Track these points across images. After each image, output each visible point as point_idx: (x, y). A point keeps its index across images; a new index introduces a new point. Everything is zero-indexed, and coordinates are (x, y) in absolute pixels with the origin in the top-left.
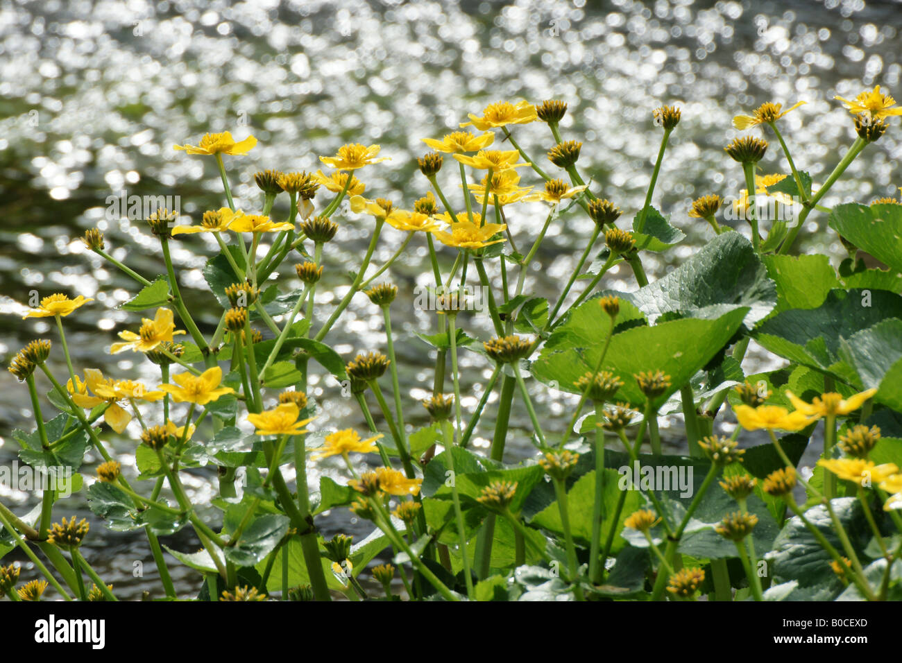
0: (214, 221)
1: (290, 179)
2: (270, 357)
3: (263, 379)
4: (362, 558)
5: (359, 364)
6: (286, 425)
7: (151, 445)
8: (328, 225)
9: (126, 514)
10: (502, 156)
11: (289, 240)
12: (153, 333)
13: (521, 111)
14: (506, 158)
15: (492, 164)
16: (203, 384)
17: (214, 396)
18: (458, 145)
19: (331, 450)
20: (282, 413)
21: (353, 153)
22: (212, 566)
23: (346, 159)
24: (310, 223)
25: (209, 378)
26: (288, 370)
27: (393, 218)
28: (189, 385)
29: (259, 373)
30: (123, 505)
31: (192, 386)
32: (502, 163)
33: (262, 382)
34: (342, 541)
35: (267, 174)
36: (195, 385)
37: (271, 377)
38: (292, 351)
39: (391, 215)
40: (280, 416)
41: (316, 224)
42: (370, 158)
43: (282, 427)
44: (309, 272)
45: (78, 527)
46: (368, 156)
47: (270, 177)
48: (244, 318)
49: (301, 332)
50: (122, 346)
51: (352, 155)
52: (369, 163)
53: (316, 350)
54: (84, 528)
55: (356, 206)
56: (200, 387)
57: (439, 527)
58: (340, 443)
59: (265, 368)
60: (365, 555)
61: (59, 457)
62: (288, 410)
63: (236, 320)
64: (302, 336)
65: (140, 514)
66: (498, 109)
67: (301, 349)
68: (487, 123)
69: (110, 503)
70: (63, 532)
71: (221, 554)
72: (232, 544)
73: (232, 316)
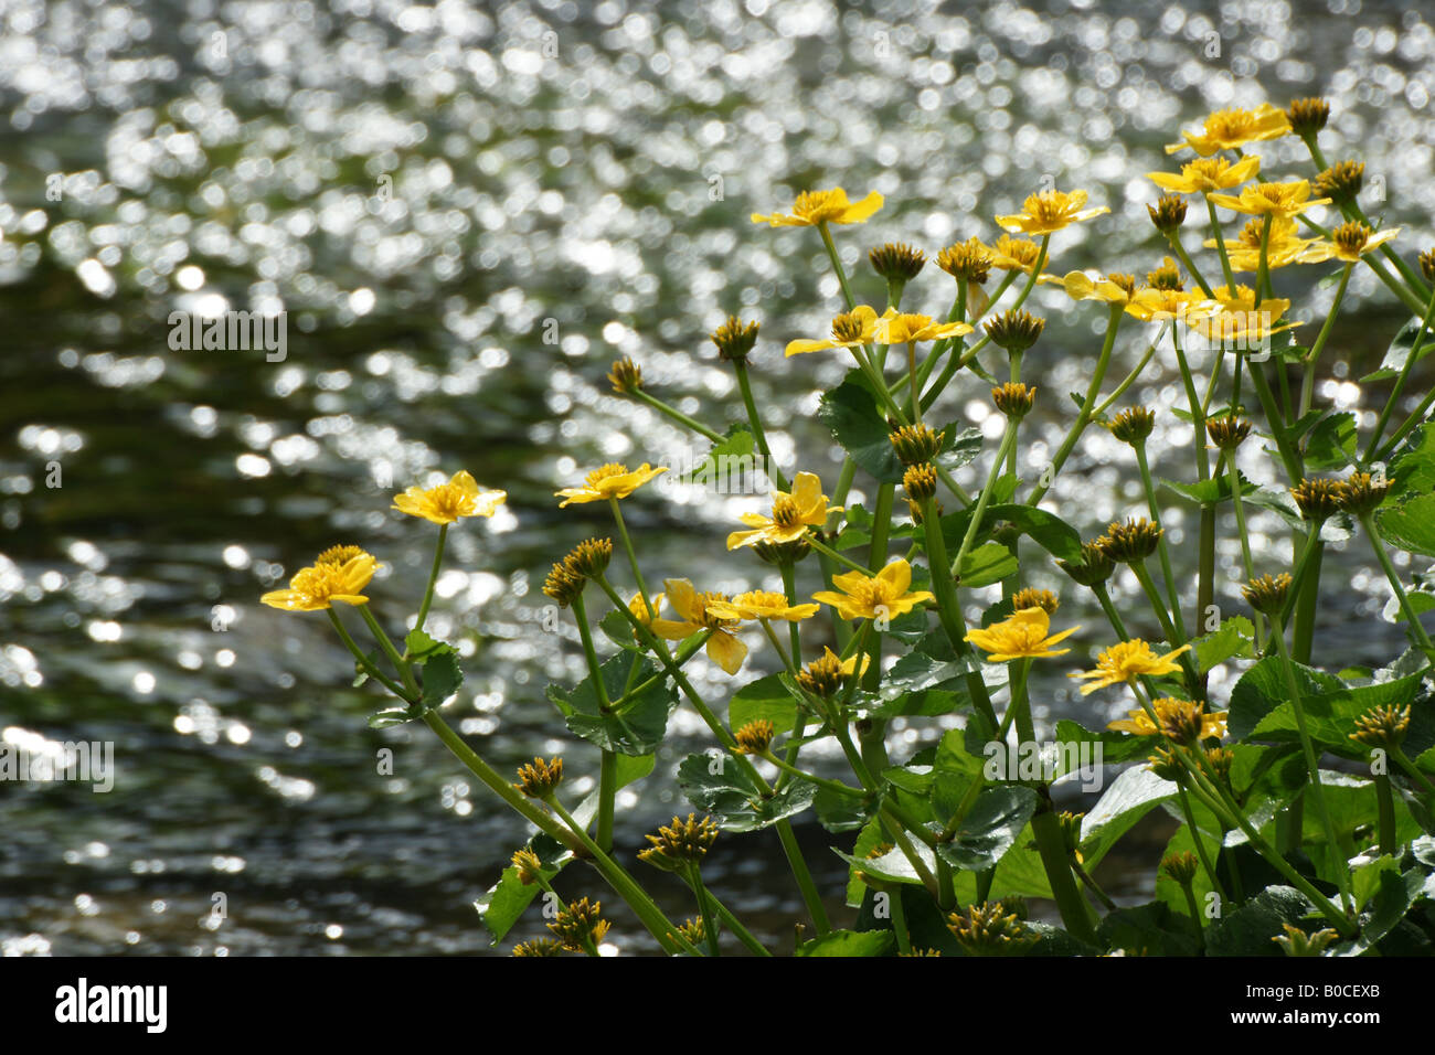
0: (851, 329)
1: (956, 255)
2: (965, 539)
3: (957, 573)
4: (1097, 848)
5: (1115, 537)
6: (1032, 643)
7: (816, 689)
8: (1028, 321)
9: (746, 804)
10: (1286, 192)
11: (956, 353)
12: (793, 513)
13: (1263, 121)
14: (1290, 194)
15: (1271, 204)
16: (884, 588)
17: (905, 606)
18: (1207, 179)
19: (1110, 675)
20: (1023, 624)
21: (1049, 206)
22: (911, 874)
23: (1037, 217)
24: (999, 320)
25: (891, 577)
26: (999, 557)
27: (1138, 303)
28: (863, 592)
29: (952, 564)
30: (737, 790)
31: (868, 592)
32: (1285, 203)
33: (958, 579)
34: (1067, 822)
35: (888, 250)
36: (872, 590)
37: (971, 571)
38: (993, 526)
39: (1135, 298)
40: (1022, 630)
41: (1009, 322)
42: (1074, 211)
43: (1027, 647)
44: (1014, 399)
45: (701, 831)
46: (1070, 208)
47: (894, 255)
48: (934, 479)
49: (1006, 496)
50: (748, 535)
51: (1047, 209)
52: (1074, 219)
53: (1030, 521)
54: (709, 831)
55: (1076, 288)
56: (881, 592)
57: (1245, 787)
58: (1124, 665)
59: (959, 555)
60: (1102, 841)
61: (630, 723)
62: (1032, 619)
63: (922, 483)
64: (1006, 501)
65: (767, 802)
66: (1228, 120)
67: (1005, 522)
68: (1212, 143)
69: (716, 789)
70: (677, 839)
71: (928, 857)
72: (947, 840)
73: (915, 477)
